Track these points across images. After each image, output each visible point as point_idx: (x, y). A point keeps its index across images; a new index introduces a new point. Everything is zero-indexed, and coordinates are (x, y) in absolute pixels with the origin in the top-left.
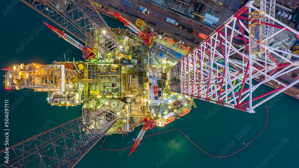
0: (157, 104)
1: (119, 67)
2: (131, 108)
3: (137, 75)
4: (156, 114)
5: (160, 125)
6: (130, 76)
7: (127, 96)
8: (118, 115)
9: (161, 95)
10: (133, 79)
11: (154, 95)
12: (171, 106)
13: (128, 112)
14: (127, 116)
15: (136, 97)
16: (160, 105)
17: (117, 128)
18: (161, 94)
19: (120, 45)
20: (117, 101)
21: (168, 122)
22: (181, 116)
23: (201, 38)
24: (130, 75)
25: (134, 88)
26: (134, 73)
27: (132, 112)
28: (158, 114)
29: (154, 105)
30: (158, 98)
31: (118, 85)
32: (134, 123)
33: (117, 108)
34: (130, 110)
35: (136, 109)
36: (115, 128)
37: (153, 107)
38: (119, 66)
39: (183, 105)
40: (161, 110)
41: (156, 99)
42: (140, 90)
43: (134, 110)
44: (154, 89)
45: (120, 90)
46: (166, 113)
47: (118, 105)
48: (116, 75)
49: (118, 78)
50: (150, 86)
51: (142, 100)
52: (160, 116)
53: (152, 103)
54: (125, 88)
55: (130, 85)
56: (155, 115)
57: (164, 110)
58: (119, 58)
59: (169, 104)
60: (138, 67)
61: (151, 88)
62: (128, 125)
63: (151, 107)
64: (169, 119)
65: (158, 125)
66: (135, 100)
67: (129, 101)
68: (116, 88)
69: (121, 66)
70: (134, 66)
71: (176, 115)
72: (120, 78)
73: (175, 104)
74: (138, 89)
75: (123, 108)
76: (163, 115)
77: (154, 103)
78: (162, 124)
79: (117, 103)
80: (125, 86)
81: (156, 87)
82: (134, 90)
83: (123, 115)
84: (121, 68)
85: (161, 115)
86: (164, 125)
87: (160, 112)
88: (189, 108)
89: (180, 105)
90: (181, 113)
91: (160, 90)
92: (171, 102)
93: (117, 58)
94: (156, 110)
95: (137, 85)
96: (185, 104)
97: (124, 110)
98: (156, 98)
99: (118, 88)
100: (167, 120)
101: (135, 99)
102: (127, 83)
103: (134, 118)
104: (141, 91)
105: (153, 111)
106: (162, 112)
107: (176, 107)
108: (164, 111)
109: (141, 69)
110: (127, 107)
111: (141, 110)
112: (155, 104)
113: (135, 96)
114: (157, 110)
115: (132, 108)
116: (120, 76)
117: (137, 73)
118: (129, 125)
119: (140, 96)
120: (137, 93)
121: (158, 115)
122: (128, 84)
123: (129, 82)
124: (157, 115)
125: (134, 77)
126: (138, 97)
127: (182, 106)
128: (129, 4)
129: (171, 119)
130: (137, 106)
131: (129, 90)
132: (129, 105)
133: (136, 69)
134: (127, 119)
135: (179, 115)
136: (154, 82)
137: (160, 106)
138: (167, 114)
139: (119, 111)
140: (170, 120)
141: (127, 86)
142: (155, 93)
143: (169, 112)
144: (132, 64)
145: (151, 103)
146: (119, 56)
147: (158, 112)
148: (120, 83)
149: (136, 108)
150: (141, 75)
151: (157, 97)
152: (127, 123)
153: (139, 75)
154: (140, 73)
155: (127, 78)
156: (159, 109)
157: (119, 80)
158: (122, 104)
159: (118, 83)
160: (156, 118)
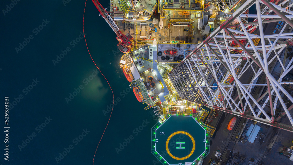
0: (151, 55)
1: (201, 6)
2: (144, 25)
3: (187, 35)
4: (138, 54)
5: (122, 62)
6: (187, 26)
7: (161, 18)
8: (136, 5)
9: (164, 60)
10: (182, 30)
11: (163, 50)
12: (148, 74)
13: (140, 20)
14: (134, 20)
15: (158, 33)
16: (150, 61)
17: (118, 6)
18: (166, 60)
19: (230, 10)
20: (155, 4)
21: (126, 71)
22: (134, 90)
23: (230, 121)
24: (188, 24)
25: (170, 31)
26: (190, 31)
27: (139, 27)
28: (138, 58)
29: (150, 51)
30: (160, 56)
31: (177, 6)
32: (124, 30)
33: (146, 3)
34: (141, 24)
35: (142, 32)
36: (118, 4)
37: (148, 50)
38: (202, 8)
39: (149, 90)
40: (143, 61)
41: (158, 53)
42: (168, 38)
43: (141, 30)
44: (172, 50)
45: (170, 8)
46: (139, 68)
47: (149, 5)
48: (190, 2)
49: (186, 5)
50: (176, 45)
51: (155, 40)
52: (135, 60)
53: (153, 49)
54: (171, 17)
55: (175, 24)
56: (136, 52)
57: (143, 65)
58: (211, 10)
59: (151, 72)
60: (197, 35)
61: (173, 47)
62: (123, 20)
63: (147, 48)
64: (130, 74)
65: (122, 59)
66: (154, 30)
67: (155, 22)
68: (172, 2)
69: (202, 9)
70: (200, 31)
71: (135, 84)
72: (186, 8)
73: (151, 79)
74: (168, 35)
75: (145, 13)
76: (136, 63)
77: (152, 51)
78: (123, 65)
79: (152, 4)
80: (173, 17)
81: (175, 53)
82: (168, 31)
83: (136, 12)
84: (199, 9)
85: (136, 62)
86: (121, 67)
87: (140, 59)
88: (144, 100)
89: (149, 86)
90: (138, 89)
91: (170, 60)
92: (154, 74)
93: (212, 7)
94: (142, 54)
95: (174, 35)
96: (151, 92)
97: (141, 13)
98: (160, 53)
99: (172, 4)
100: (128, 70)
101: (156, 32)
102: (177, 20)
103: (130, 29)
104: (166, 40)
105: (141, 50)
106: (140, 62)
107: (146, 80)
108: (141, 65)
109: (195, 40)
110: (146, 19)
111: (142, 39)
112: (151, 53)
113: (160, 32)
114: (143, 56)
115: (143, 28)
116: (188, 8)
117: (190, 35)
118: (121, 21)
119: (160, 39)
120: (163, 34)
121: (136, 58)
122: (175, 22)
123: (179, 24)
124: (136, 56)
125: (185, 30)
126: (158, 36)
127: (148, 88)
128: (278, 28)
129: (129, 77)
130: (146, 34)
131: (168, 23)
132: (149, 23)
133: (195, 33)
134: (130, 18)
135: (136, 87)
136: (182, 50)
137: (148, 60)
138: (138, 70)
139: (141, 5)
140: (128, 75)
141: (173, 20)
142: (167, 51)
143: (140, 72)
144: (203, 26)
145: (152, 47)
146: (214, 10)
147: (140, 57)
148: (179, 8)
149: (144, 32)
150: (187, 40)
151: (162, 54)
152: (125, 17)
153: (187, 37)
154: (191, 39)
155: (184, 20)
156: (145, 59)
157: (184, 7)
158: (151, 12)
159: (179, 5)
160: (132, 54)
